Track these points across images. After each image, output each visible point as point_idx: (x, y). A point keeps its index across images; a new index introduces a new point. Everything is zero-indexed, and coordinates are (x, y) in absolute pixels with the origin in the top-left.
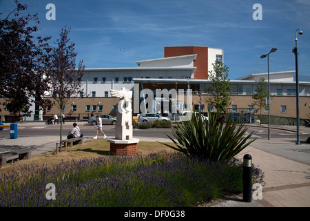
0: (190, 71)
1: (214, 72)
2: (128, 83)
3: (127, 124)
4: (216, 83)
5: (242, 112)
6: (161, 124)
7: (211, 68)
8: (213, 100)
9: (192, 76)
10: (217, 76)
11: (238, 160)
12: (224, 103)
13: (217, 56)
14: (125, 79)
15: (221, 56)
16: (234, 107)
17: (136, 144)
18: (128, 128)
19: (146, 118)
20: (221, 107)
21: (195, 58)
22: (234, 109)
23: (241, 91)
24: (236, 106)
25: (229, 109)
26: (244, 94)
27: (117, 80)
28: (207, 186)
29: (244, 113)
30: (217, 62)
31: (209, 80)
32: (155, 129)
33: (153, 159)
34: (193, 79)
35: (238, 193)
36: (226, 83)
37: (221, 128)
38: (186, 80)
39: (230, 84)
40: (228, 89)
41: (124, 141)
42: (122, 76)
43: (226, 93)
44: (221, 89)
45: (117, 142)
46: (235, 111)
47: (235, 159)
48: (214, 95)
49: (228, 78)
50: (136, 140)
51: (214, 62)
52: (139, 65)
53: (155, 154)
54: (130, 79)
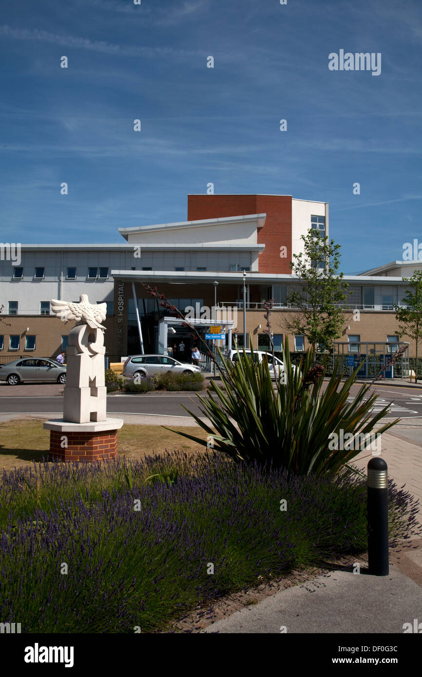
0: (249, 252)
1: (305, 257)
2: (98, 281)
3: (92, 384)
4: (310, 284)
5: (373, 351)
6: (179, 382)
7: (298, 246)
8: (303, 322)
9: (255, 266)
10: (314, 265)
11: (357, 472)
12: (330, 331)
13: (314, 218)
14: (92, 272)
15: (322, 219)
16: (355, 340)
17: (113, 432)
18: (94, 392)
19: (142, 367)
20: (322, 342)
21: (262, 223)
22: (353, 345)
23: (371, 302)
24: (359, 336)
25: (342, 345)
26: (378, 308)
27: (71, 274)
28: (281, 535)
29: (378, 354)
30: (313, 233)
31: (294, 275)
32: (164, 395)
33: (154, 471)
34: (256, 272)
35: (356, 552)
36: (333, 283)
37: (315, 395)
38: (240, 275)
39: (345, 285)
40: (338, 297)
41: (84, 424)
42: (83, 264)
43: (335, 305)
44: (322, 297)
45: (67, 427)
46: (355, 350)
47: (350, 470)
48: (306, 312)
49: (339, 271)
50: (115, 423)
51: (306, 233)
52: (126, 237)
53: (158, 458)
54: (105, 272)
